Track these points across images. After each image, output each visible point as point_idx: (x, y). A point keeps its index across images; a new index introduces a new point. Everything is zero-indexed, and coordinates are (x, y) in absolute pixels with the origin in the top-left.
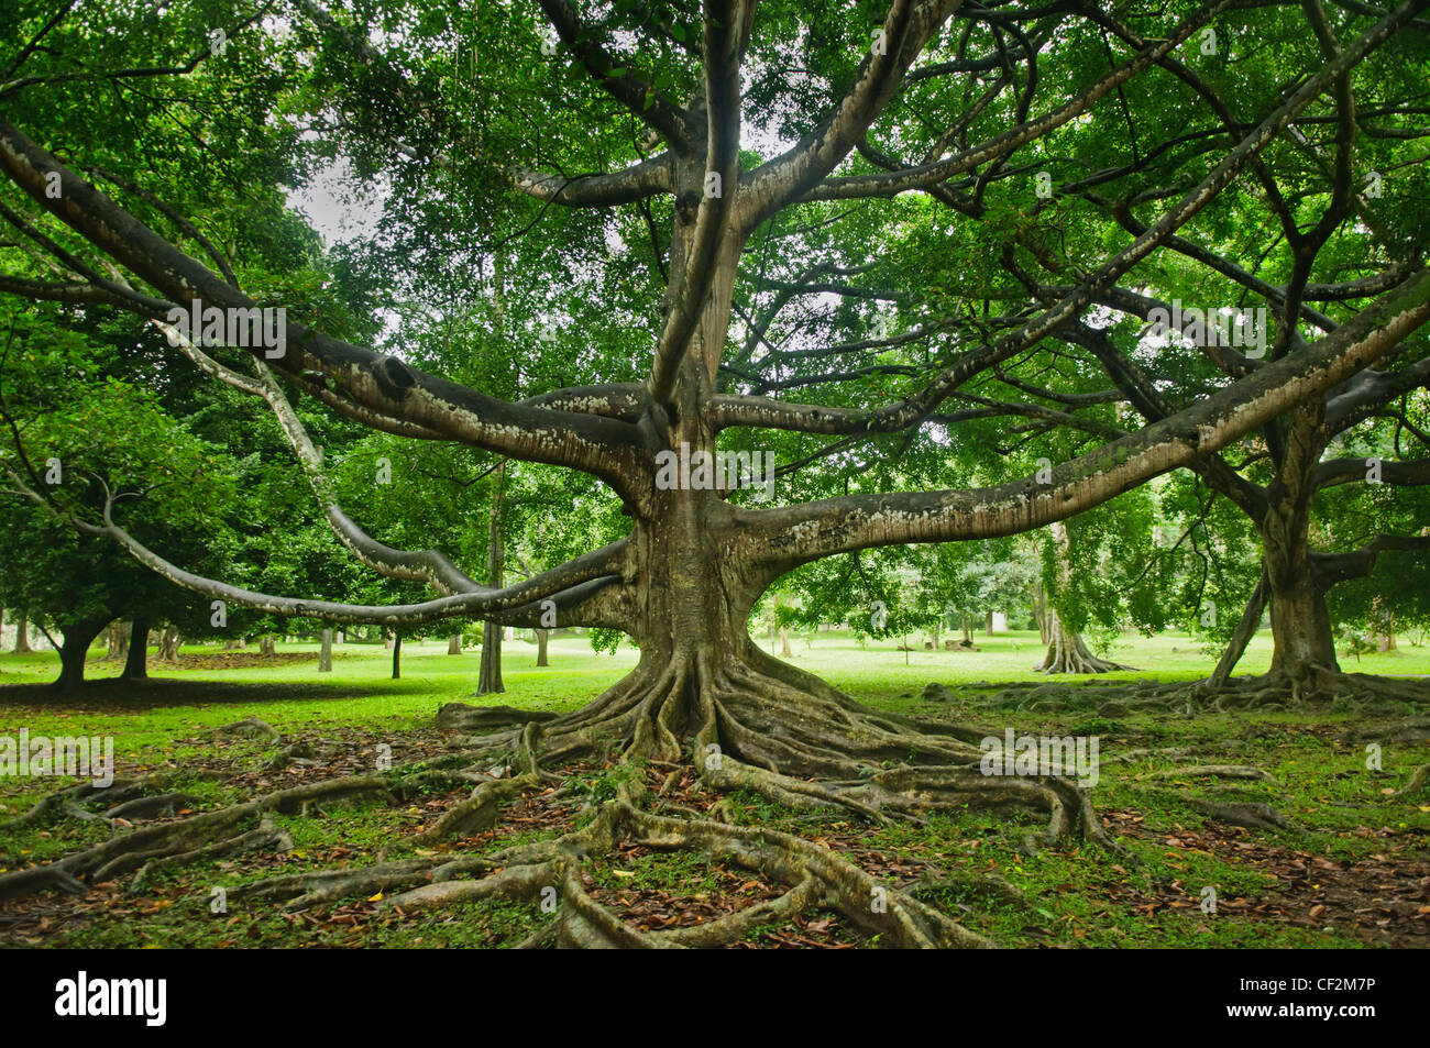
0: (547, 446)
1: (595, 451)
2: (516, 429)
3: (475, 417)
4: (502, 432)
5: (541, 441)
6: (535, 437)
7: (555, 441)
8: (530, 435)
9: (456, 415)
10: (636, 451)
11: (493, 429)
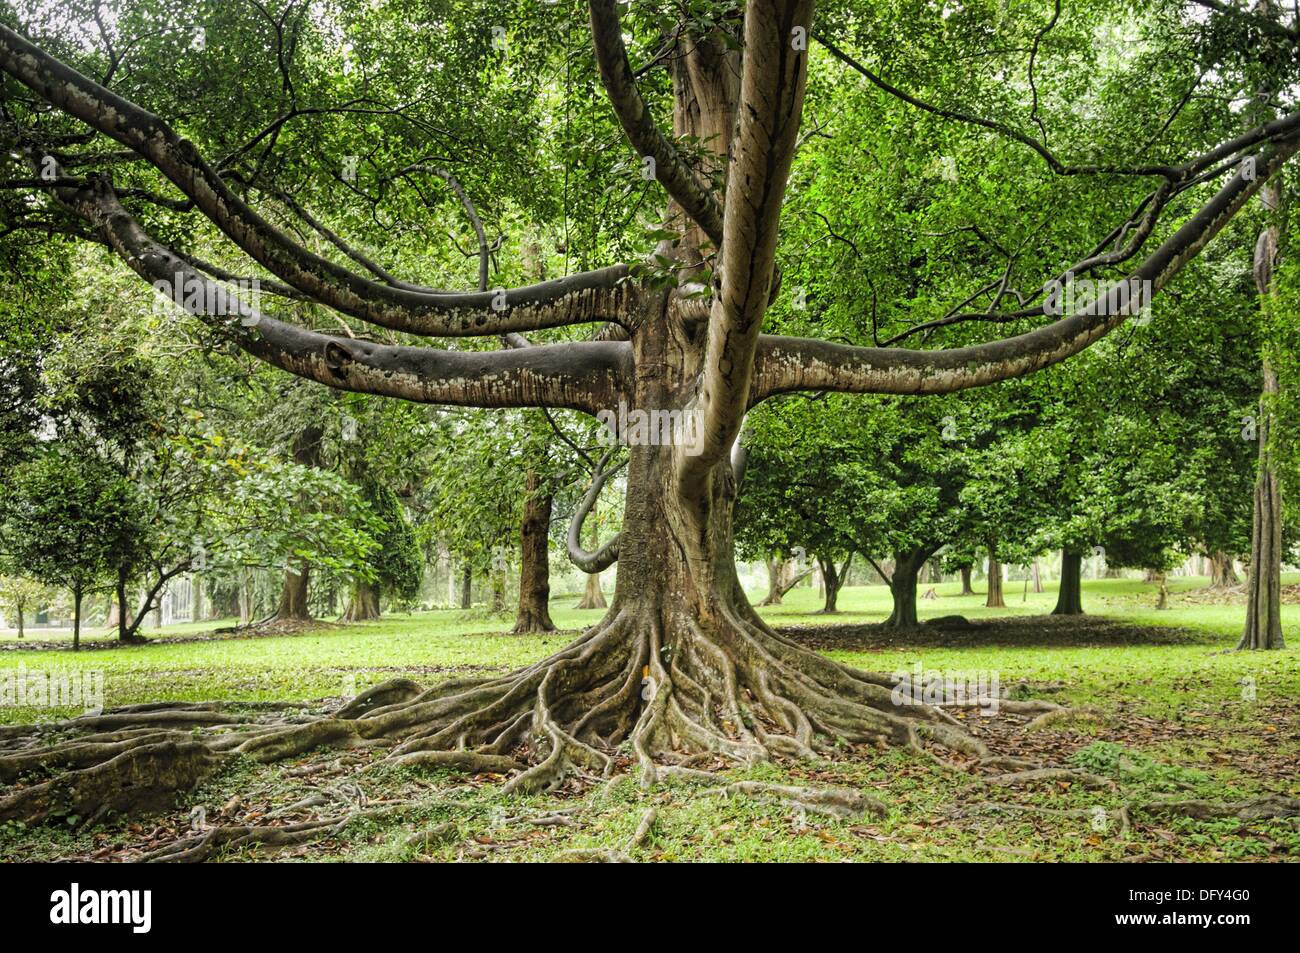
0: (498, 391)
1: (555, 385)
2: (461, 380)
3: (414, 378)
4: (446, 386)
5: (490, 387)
6: (482, 386)
7: (508, 384)
8: (477, 384)
9: (394, 381)
10: (614, 375)
11: (436, 386)
